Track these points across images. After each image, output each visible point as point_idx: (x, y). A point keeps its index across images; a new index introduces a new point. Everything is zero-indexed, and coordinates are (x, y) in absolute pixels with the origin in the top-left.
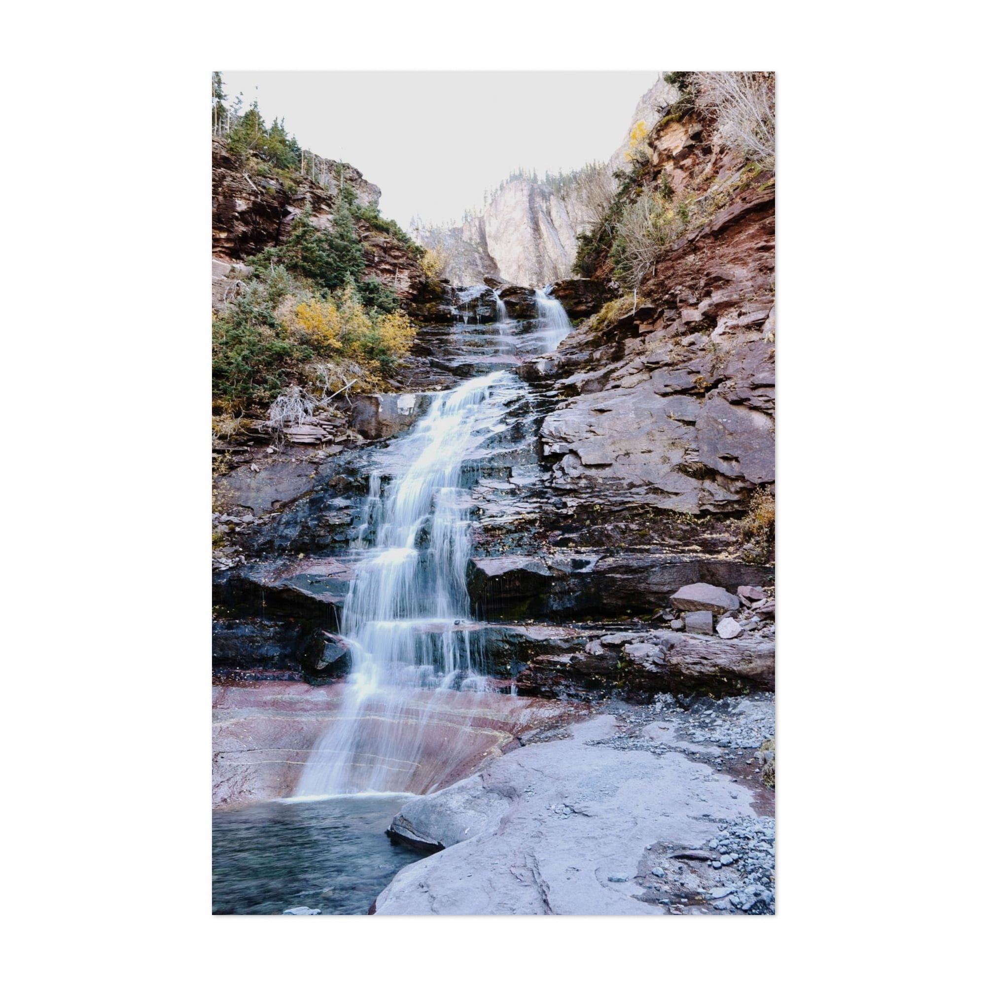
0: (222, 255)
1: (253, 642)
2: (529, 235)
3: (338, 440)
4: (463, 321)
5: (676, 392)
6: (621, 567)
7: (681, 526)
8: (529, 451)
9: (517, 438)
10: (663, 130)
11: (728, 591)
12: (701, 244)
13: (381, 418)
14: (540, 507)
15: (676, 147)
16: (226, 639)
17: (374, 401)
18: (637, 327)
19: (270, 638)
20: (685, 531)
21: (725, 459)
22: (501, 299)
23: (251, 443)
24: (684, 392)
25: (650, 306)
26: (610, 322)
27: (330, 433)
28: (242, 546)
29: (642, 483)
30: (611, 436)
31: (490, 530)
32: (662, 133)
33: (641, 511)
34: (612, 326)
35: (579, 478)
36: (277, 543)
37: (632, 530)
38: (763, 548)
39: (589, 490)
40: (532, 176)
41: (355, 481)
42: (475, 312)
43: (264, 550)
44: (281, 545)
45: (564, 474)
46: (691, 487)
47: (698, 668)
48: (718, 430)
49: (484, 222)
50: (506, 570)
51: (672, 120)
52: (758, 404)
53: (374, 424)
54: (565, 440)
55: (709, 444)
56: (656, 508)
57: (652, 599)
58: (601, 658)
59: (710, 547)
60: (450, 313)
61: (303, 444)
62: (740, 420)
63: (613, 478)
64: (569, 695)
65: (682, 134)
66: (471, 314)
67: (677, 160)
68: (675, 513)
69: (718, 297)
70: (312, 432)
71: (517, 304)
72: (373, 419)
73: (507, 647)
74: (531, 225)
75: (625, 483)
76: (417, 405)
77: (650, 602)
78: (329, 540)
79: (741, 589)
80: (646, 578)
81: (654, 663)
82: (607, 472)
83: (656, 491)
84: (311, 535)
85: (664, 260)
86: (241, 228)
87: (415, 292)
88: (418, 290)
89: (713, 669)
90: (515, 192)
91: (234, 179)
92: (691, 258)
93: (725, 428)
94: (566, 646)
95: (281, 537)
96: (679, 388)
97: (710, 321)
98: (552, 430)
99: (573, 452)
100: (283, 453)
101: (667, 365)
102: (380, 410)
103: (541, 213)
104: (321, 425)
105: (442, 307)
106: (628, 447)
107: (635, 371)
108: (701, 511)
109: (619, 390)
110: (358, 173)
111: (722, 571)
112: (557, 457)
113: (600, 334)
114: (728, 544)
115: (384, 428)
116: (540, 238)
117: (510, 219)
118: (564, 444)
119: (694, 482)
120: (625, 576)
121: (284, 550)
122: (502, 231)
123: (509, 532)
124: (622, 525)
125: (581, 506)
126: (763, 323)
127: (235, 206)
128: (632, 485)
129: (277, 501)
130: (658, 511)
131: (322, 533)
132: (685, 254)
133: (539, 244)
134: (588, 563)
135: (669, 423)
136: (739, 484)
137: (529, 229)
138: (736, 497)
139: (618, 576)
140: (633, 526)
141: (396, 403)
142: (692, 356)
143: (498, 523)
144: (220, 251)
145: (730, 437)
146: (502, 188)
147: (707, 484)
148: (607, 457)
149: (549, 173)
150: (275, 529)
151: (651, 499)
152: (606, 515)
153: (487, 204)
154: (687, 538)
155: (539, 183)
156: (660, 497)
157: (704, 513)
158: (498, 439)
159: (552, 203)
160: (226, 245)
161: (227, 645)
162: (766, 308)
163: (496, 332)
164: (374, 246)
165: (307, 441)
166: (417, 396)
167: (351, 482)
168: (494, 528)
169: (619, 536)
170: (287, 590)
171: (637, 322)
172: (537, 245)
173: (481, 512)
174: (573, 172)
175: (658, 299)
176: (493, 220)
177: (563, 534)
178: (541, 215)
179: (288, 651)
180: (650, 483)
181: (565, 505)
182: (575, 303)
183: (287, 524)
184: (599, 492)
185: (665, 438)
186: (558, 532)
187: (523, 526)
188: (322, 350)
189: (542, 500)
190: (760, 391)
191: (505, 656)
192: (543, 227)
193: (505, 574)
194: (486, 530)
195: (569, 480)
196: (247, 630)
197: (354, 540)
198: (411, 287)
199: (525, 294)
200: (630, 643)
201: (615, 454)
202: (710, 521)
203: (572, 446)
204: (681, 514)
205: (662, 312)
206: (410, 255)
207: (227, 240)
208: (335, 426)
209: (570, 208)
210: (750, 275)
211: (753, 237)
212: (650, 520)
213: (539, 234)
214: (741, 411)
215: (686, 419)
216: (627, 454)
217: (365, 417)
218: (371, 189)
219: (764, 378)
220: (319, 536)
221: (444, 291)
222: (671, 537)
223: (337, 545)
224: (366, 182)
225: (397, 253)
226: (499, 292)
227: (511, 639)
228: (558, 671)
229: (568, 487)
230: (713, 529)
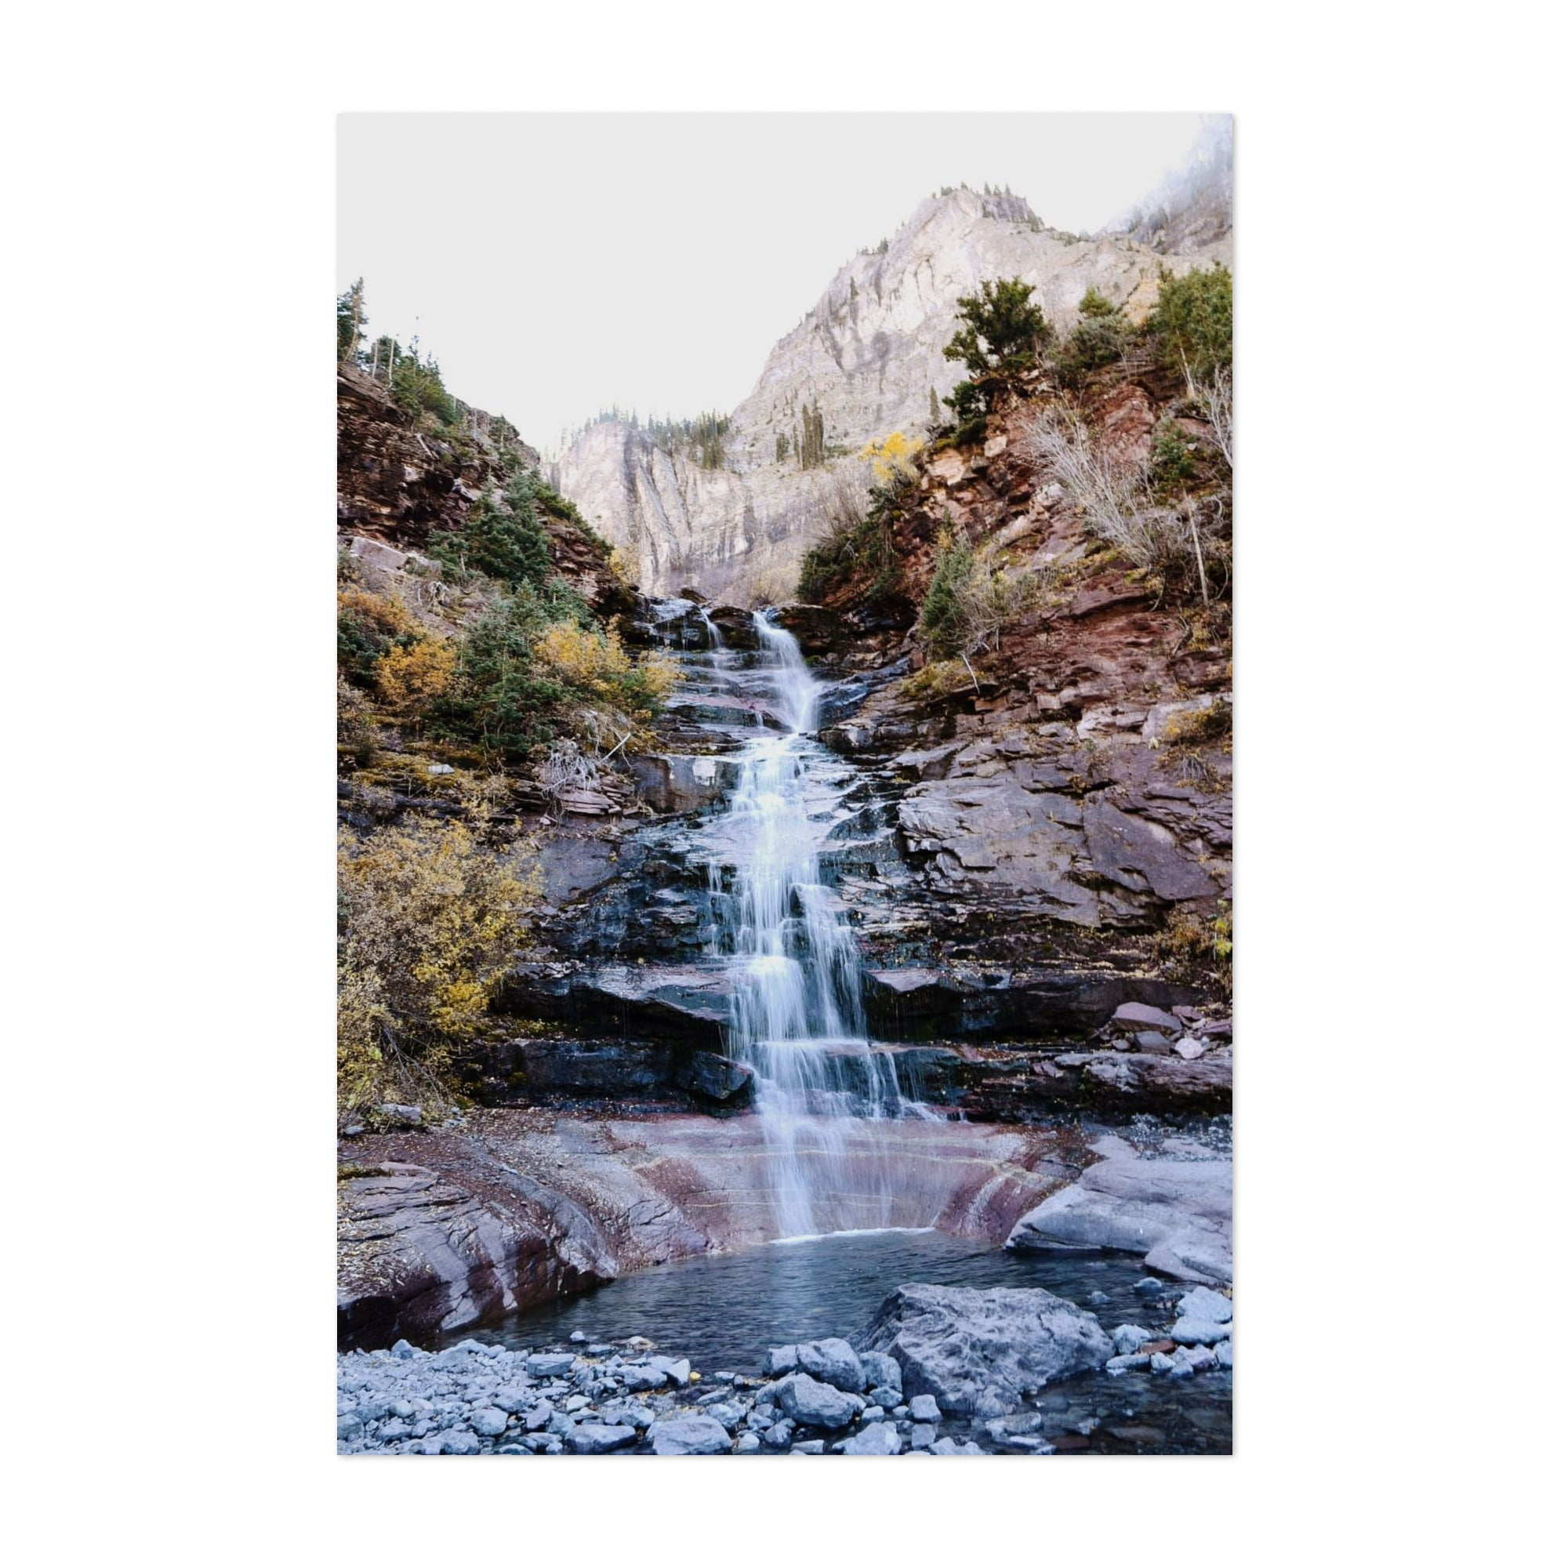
0: (378, 535)
1: (622, 1067)
2: (621, 497)
3: (627, 812)
4: (663, 644)
5: (1047, 790)
6: (1042, 984)
7: (1086, 940)
8: (888, 845)
9: (867, 828)
10: (936, 454)
11: (1163, 1010)
12: (1057, 625)
13: (672, 787)
14: (927, 913)
15: (952, 477)
16: (589, 1064)
17: (660, 764)
18: (972, 703)
19: (640, 1063)
20: (1091, 946)
21: (1125, 870)
22: (712, 621)
23: (519, 810)
24: (1056, 790)
25: (994, 683)
26: (938, 693)
27: (617, 803)
28: (554, 945)
29: (1032, 890)
30: (989, 836)
31: (878, 938)
32: (935, 457)
33: (1038, 922)
34: (941, 698)
35: (962, 881)
36: (603, 944)
37: (1035, 943)
38: (1186, 968)
39: (975, 896)
40: (630, 420)
41: (684, 870)
42: (680, 635)
43: (586, 952)
44: (608, 947)
45: (944, 876)
46: (1087, 898)
47: (1190, 1087)
48: (1114, 841)
49: (558, 470)
50: (918, 985)
51: (948, 446)
52: (1159, 816)
53: (663, 793)
54: (935, 836)
55: (1104, 853)
56: (1057, 920)
57: (1083, 1019)
58: (1061, 1080)
59: (1121, 963)
60: (648, 633)
61: (585, 814)
62: (1135, 830)
63: (1000, 884)
64: (1034, 1119)
65: (959, 463)
66: (674, 636)
67: (952, 491)
68: (1078, 926)
69: (1085, 689)
70: (596, 800)
71: (732, 629)
72: (662, 788)
73: (940, 1071)
74: (625, 483)
75: (1015, 889)
76: (719, 774)
77: (1080, 1022)
78: (674, 942)
79: (1176, 1009)
80: (1077, 997)
81: (1128, 1084)
82: (991, 876)
83: (1052, 900)
84: (648, 936)
85: (1009, 634)
86: (406, 503)
87: (602, 601)
88: (607, 598)
89: (1206, 1088)
90: (606, 436)
91: (401, 438)
92: (1043, 637)
93: (1122, 838)
94: (1006, 1068)
95: (605, 936)
96: (1051, 786)
97: (1072, 713)
98: (917, 822)
99: (946, 850)
100: (562, 826)
101: (1028, 756)
102: (672, 777)
103: (639, 469)
104: (605, 792)
105: (636, 623)
106: (1009, 849)
107: (987, 758)
108: (1103, 925)
109: (974, 780)
110: (515, 431)
111: (1149, 990)
112: (930, 855)
113: (923, 704)
114: (1140, 961)
115: (678, 800)
116: (637, 502)
117: (596, 472)
118: (934, 840)
119: (1089, 894)
120: (1051, 994)
121: (612, 953)
122: (584, 486)
123: (900, 941)
124: (1023, 936)
125: (972, 915)
126: (1141, 726)
127: (403, 474)
128: (1022, 893)
129: (575, 889)
130: (1058, 923)
131: (663, 933)
132: (1037, 631)
133: (635, 509)
134: (1000, 979)
135: (1050, 826)
136: (1144, 899)
137: (621, 487)
138: (1141, 912)
139: (1042, 993)
140: (1036, 939)
141: (691, 770)
142: (1057, 749)
143: (886, 930)
144: (377, 531)
145: (1129, 848)
146: (588, 428)
147: (1104, 895)
148: (988, 859)
149: (655, 420)
150: (596, 928)
151: (1047, 908)
152: (1003, 924)
153: (566, 448)
154: (1095, 952)
155: (640, 429)
156: (1057, 907)
157: (1106, 927)
158: (847, 828)
159: (655, 458)
160: (387, 523)
161: (590, 1071)
162: (1144, 710)
163: (708, 663)
164: (554, 536)
165: (590, 811)
166: (717, 763)
167: (678, 871)
168: (882, 936)
169: (1022, 950)
170: (654, 1004)
171: (974, 698)
172: (632, 511)
173: (860, 916)
174: (685, 421)
175: (1003, 677)
176: (572, 471)
177: (958, 945)
178: (639, 472)
179: (663, 1077)
180: (1042, 892)
181: (953, 912)
182: (809, 637)
183: (608, 920)
184: (987, 898)
185: (1048, 841)
186: (951, 943)
187: (915, 934)
188: (586, 693)
189: (925, 905)
190: (1158, 803)
191: (938, 1080)
192: (641, 487)
193: (917, 989)
194: (873, 937)
195: (951, 883)
196: (613, 1052)
197: (706, 944)
198: (598, 594)
199: (742, 617)
200: (1089, 1063)
201: (996, 857)
202: (1113, 936)
203: (947, 844)
204: (1085, 927)
205: (1008, 691)
206: (597, 552)
207: (389, 517)
208: (624, 795)
209: (678, 467)
210: (1119, 671)
211: (1121, 630)
212: (1050, 932)
213: (635, 497)
214: (1136, 821)
215: (1068, 821)
216: (1008, 857)
217: (651, 783)
218: (528, 454)
219: (1161, 789)
220: (660, 937)
221: (637, 602)
222: (1077, 952)
223: (687, 950)
224: (522, 443)
225: (582, 549)
226: (708, 611)
227: (944, 1062)
228: (1014, 1095)
229: (952, 891)
230: (1119, 946)
